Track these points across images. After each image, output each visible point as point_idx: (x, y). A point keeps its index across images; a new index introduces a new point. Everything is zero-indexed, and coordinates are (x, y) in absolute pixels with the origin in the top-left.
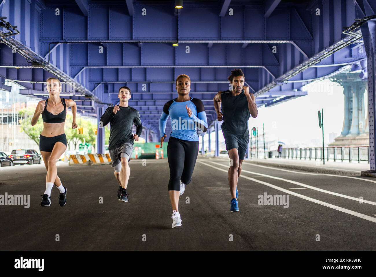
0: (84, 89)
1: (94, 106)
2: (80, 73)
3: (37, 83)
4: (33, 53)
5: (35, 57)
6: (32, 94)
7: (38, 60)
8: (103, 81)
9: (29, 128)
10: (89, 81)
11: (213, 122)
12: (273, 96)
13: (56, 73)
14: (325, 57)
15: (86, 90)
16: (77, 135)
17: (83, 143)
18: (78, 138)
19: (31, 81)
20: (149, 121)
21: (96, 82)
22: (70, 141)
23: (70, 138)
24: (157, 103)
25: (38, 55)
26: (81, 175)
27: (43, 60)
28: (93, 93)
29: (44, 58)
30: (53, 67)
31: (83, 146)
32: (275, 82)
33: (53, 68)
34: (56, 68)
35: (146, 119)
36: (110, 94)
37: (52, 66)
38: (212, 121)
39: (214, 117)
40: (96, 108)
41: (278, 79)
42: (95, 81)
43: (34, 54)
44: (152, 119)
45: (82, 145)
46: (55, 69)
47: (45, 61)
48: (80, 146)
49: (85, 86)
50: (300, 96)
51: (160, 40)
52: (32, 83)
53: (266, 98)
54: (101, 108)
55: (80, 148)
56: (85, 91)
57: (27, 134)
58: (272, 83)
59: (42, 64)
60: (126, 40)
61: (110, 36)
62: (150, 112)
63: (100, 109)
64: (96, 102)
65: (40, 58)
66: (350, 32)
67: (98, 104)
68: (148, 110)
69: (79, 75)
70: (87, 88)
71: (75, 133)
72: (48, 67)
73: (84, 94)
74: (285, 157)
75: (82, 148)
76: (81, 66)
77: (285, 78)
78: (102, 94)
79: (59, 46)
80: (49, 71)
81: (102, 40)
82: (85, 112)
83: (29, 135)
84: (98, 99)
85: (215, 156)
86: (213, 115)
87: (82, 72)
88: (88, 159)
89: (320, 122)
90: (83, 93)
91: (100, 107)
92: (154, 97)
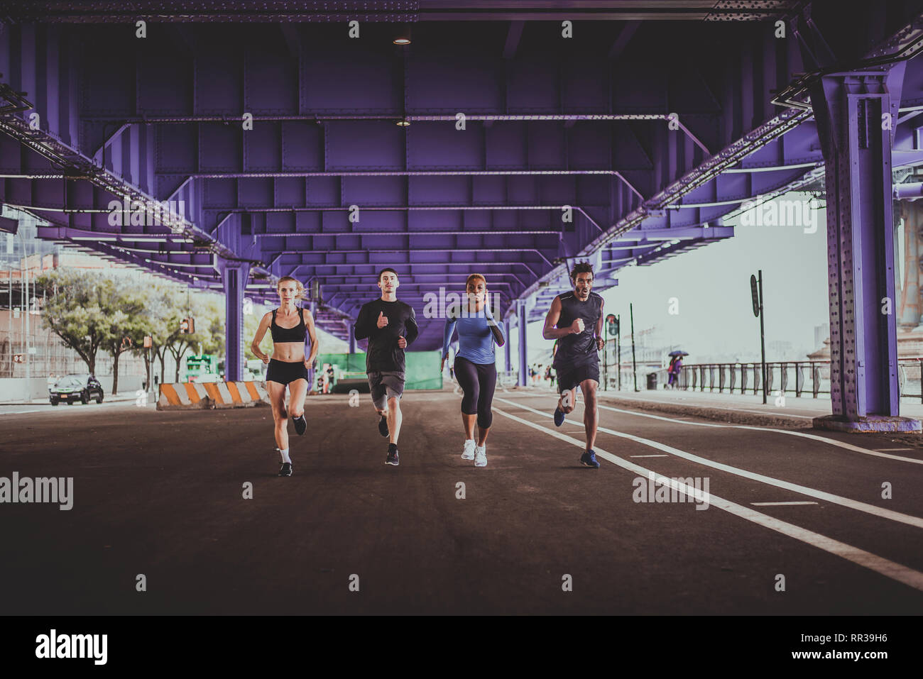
0: (191, 227)
1: (218, 266)
2: (180, 190)
3: (78, 212)
4: (66, 148)
5: (70, 157)
6: (67, 238)
7: (77, 164)
8: (236, 207)
9: (63, 319)
10: (204, 208)
11: (514, 302)
12: (649, 239)
13: (122, 191)
14: (748, 152)
15: (195, 228)
16: (180, 336)
17: (197, 354)
18: (185, 344)
19: (64, 208)
20: (357, 301)
21: (221, 211)
22: (165, 348)
23: (165, 343)
24: (372, 257)
25: (77, 153)
26: (179, 431)
27: (89, 163)
28: (213, 236)
29: (91, 158)
30: (114, 178)
31: (198, 363)
32: (643, 208)
33: (114, 180)
34: (121, 180)
35: (349, 296)
36: (255, 236)
37: (111, 177)
38: (511, 300)
39: (513, 290)
40: (222, 270)
41: (649, 202)
42: (219, 208)
43: (68, 150)
44: (364, 296)
45: (193, 359)
46: (119, 182)
47: (95, 166)
48: (190, 362)
49: (192, 219)
50: (718, 239)
51: (364, 114)
52: (67, 212)
53: (636, 243)
54: (236, 272)
55: (190, 367)
56: (194, 231)
57: (58, 334)
58: (637, 212)
59: (88, 172)
60: (283, 115)
61: (247, 105)
62: (358, 280)
63: (230, 272)
64: (221, 257)
65: (84, 159)
66: (787, 101)
67: (226, 261)
68: (353, 273)
69: (177, 194)
70: (198, 225)
71: (175, 330)
72: (102, 179)
73: (191, 239)
74: (686, 387)
75: (194, 367)
76: (181, 173)
77: (666, 199)
78: (237, 236)
79: (128, 129)
80: (105, 187)
81: (227, 116)
82: (200, 278)
83: (62, 337)
84: (225, 250)
85: (517, 384)
86: (511, 286)
87: (187, 188)
88: (202, 394)
89: (755, 302)
90: (188, 236)
91: (231, 269)
92: (364, 244)
